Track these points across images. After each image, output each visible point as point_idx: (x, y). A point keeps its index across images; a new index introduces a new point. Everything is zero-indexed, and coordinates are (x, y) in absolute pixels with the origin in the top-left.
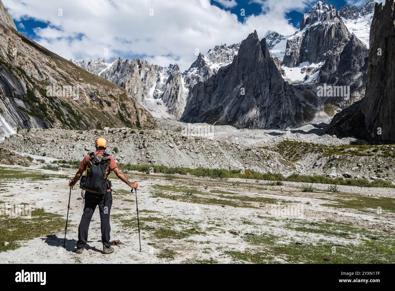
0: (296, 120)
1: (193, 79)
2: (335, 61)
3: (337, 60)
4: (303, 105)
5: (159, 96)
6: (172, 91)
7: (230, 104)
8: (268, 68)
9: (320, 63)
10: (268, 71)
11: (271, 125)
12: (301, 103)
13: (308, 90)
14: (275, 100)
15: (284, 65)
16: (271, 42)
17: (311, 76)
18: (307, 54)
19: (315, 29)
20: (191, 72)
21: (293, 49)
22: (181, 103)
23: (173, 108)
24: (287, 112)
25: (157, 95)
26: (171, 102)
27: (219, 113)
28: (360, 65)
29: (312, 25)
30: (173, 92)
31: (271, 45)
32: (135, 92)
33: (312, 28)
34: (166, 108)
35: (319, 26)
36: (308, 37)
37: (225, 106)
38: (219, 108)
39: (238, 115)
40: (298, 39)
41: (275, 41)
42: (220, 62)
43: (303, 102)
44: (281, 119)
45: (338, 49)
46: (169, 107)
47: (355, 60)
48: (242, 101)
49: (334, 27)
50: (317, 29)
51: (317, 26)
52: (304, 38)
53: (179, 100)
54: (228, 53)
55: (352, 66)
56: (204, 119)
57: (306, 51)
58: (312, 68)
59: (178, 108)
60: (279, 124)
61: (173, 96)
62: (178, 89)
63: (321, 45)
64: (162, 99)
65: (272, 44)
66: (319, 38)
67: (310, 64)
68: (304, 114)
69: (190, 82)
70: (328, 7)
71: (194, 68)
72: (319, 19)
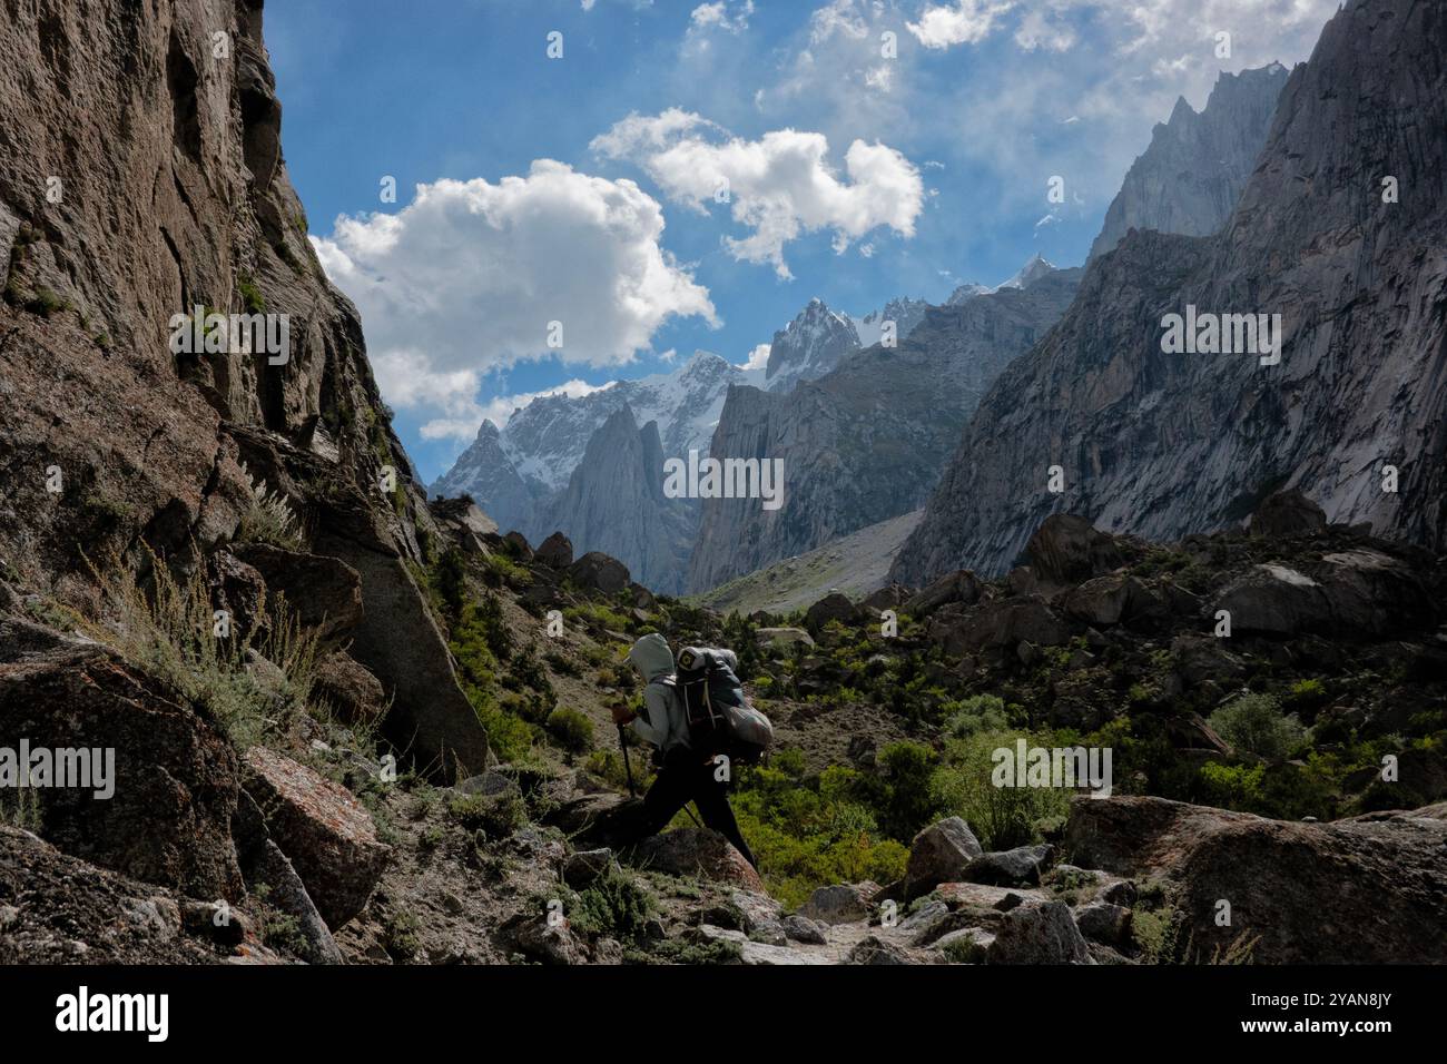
16: (703, 388)
29: (792, 370)
31: (702, 399)
41: (716, 388)
42: (547, 453)
54: (573, 423)
70: (829, 324)
71: (468, 469)
72: (809, 353)
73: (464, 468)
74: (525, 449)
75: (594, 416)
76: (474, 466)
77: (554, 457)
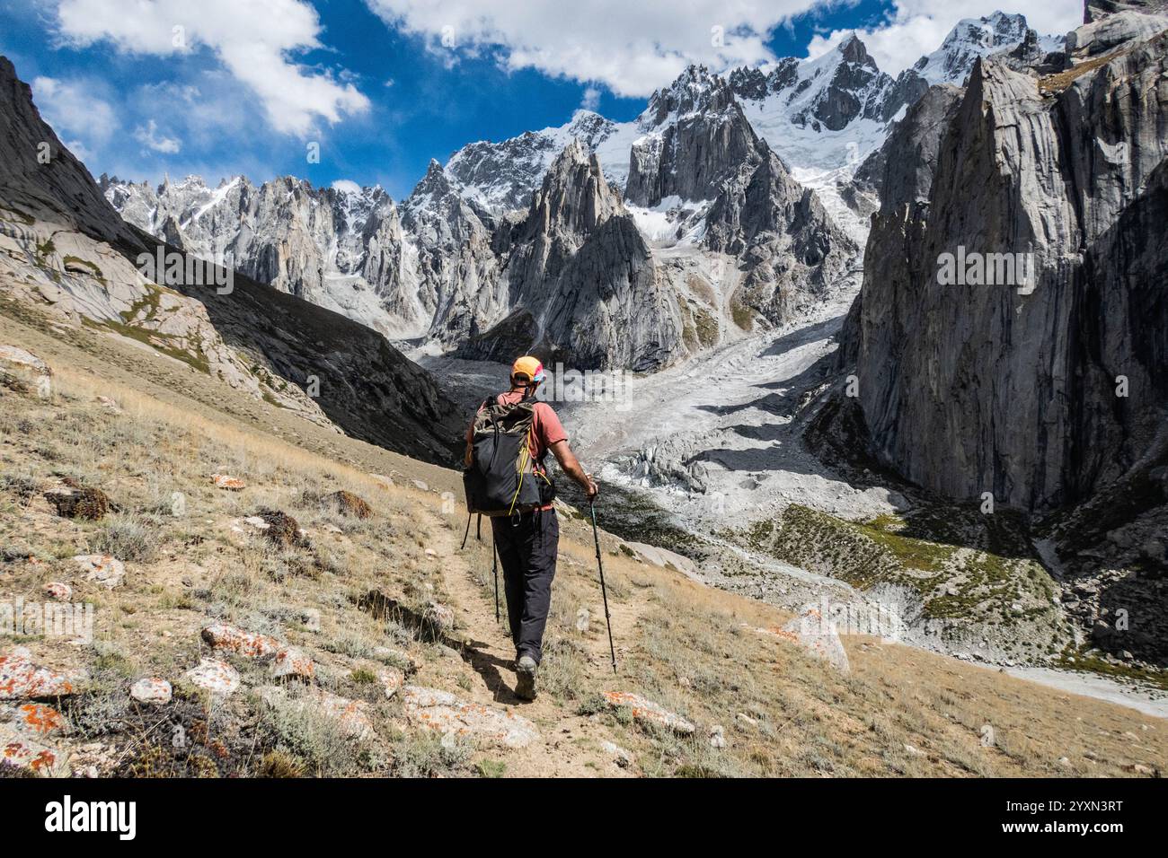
0: (686, 344)
1: (425, 223)
2: (737, 206)
3: (740, 202)
4: (691, 306)
5: (351, 265)
6: (386, 257)
7: (548, 309)
8: (621, 237)
9: (704, 202)
10: (622, 242)
11: (642, 358)
12: (689, 304)
13: (693, 270)
14: (643, 305)
15: (628, 201)
16: (588, 137)
17: (689, 230)
18: (675, 180)
19: (689, 126)
20: (415, 204)
21: (646, 168)
22: (408, 282)
23: (394, 298)
24: (670, 331)
25: (348, 264)
26: (387, 283)
27: (527, 332)
28: (788, 218)
29: (683, 117)
30: (388, 259)
32: (302, 267)
33: (682, 124)
34: (378, 299)
35: (698, 120)
36: (675, 141)
37: (538, 314)
38: (524, 319)
39: (572, 338)
40: (654, 147)
41: (598, 136)
42: (480, 183)
43: (690, 301)
44: (661, 346)
45: (741, 178)
46: (383, 295)
47: (778, 209)
48: (574, 306)
49: (727, 126)
50: (693, 127)
51: (691, 121)
52: (668, 141)
53: (402, 277)
55: (773, 222)
56: (497, 345)
57: (673, 172)
58: (690, 212)
59: (405, 299)
60: (657, 357)
61: (389, 270)
62: (398, 250)
63: (703, 163)
64: (363, 275)
65: (593, 143)
66: (699, 148)
67: (684, 202)
68: (698, 329)
69: (419, 229)
70: (711, 79)
71: (423, 196)
72: (696, 104)
73: (420, 194)
74: (463, 180)
75: (511, 157)
76: (427, 192)
77: (485, 186)
